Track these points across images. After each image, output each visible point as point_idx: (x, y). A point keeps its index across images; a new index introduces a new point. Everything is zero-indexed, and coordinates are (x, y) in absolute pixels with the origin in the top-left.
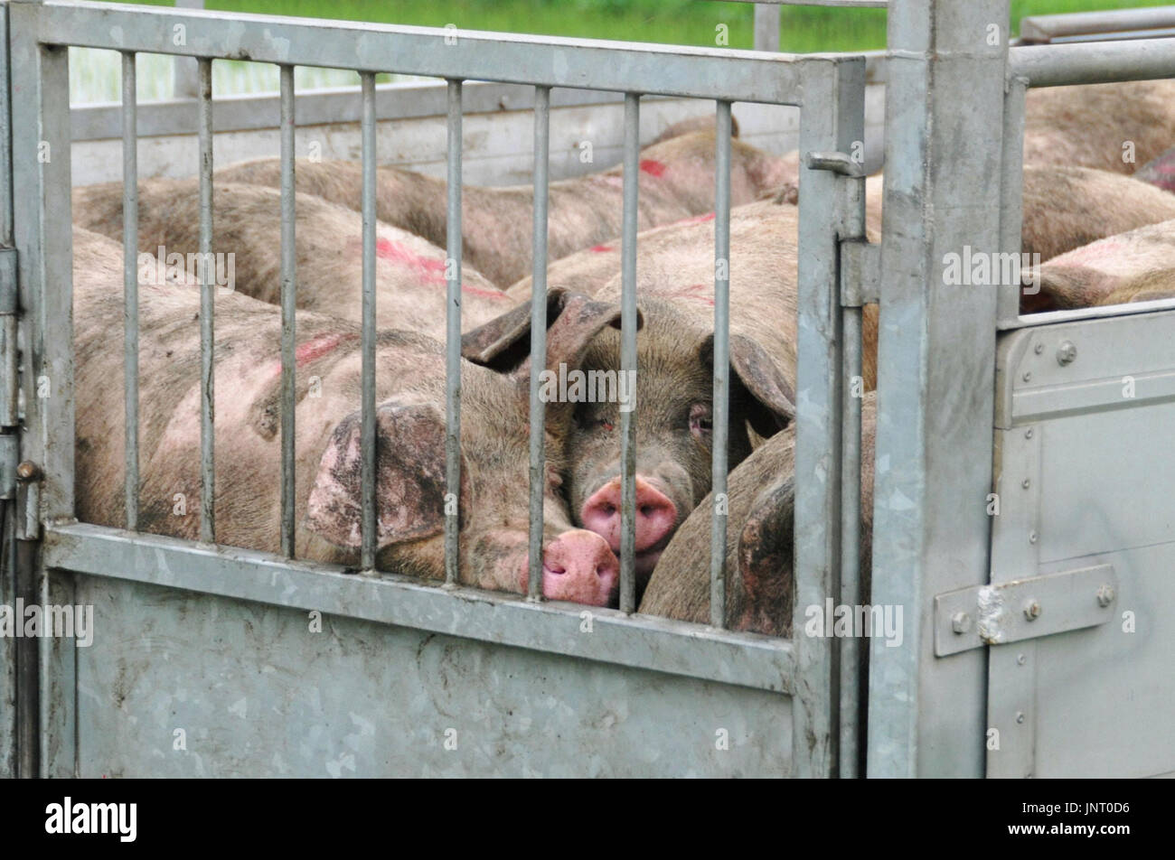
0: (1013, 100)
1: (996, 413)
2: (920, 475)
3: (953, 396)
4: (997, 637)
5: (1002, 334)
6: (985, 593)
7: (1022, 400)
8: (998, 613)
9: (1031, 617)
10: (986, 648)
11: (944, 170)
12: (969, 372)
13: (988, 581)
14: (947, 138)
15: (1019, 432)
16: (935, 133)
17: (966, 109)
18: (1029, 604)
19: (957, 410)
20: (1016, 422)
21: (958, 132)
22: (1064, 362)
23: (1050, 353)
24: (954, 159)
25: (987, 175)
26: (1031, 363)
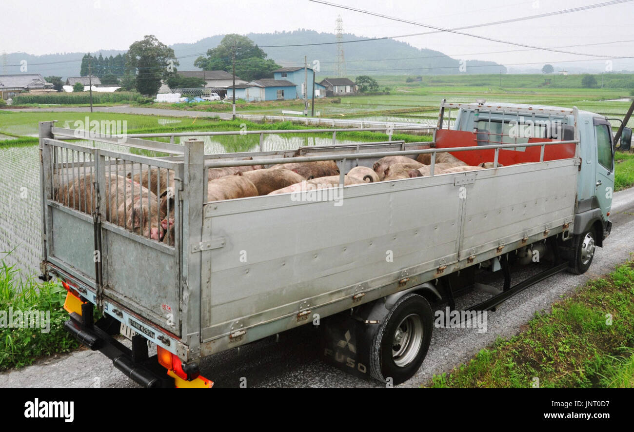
0: (206, 171)
1: (203, 217)
2: (188, 226)
3: (194, 214)
4: (202, 250)
5: (204, 205)
6: (201, 243)
7: (207, 215)
8: (202, 246)
9: (209, 247)
10: (201, 251)
11: (192, 181)
12: (197, 211)
13: (201, 241)
14: (192, 176)
15: (207, 220)
16: (190, 176)
17: (196, 172)
18: (208, 244)
19: (195, 216)
20: (206, 218)
21: (194, 175)
22: (215, 209)
23: (213, 208)
24: (193, 179)
25: (200, 182)
26: (209, 209)
